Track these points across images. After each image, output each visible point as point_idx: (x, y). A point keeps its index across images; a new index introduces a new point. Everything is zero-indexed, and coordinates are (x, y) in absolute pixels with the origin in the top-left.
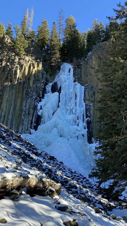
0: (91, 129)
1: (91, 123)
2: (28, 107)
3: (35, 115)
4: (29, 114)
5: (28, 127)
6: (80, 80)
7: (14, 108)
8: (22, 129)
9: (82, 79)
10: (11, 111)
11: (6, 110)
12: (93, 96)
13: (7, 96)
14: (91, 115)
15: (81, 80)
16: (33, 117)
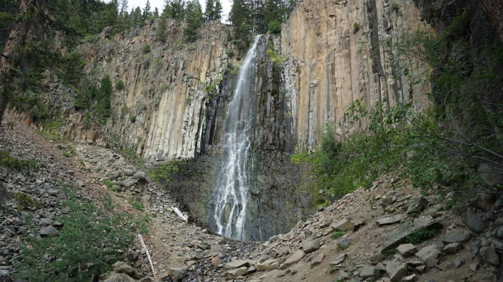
0: (293, 130)
1: (293, 120)
2: (191, 115)
3: (203, 124)
4: (193, 124)
5: (191, 146)
6: (279, 53)
7: (174, 121)
8: (183, 150)
9: (282, 52)
10: (169, 126)
11: (163, 124)
12: (297, 74)
13: (165, 105)
14: (292, 106)
15: (281, 54)
16: (199, 128)
